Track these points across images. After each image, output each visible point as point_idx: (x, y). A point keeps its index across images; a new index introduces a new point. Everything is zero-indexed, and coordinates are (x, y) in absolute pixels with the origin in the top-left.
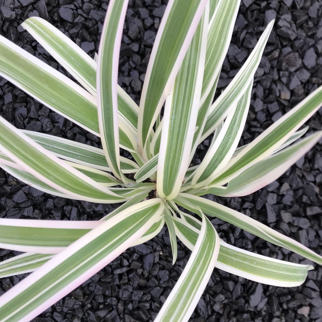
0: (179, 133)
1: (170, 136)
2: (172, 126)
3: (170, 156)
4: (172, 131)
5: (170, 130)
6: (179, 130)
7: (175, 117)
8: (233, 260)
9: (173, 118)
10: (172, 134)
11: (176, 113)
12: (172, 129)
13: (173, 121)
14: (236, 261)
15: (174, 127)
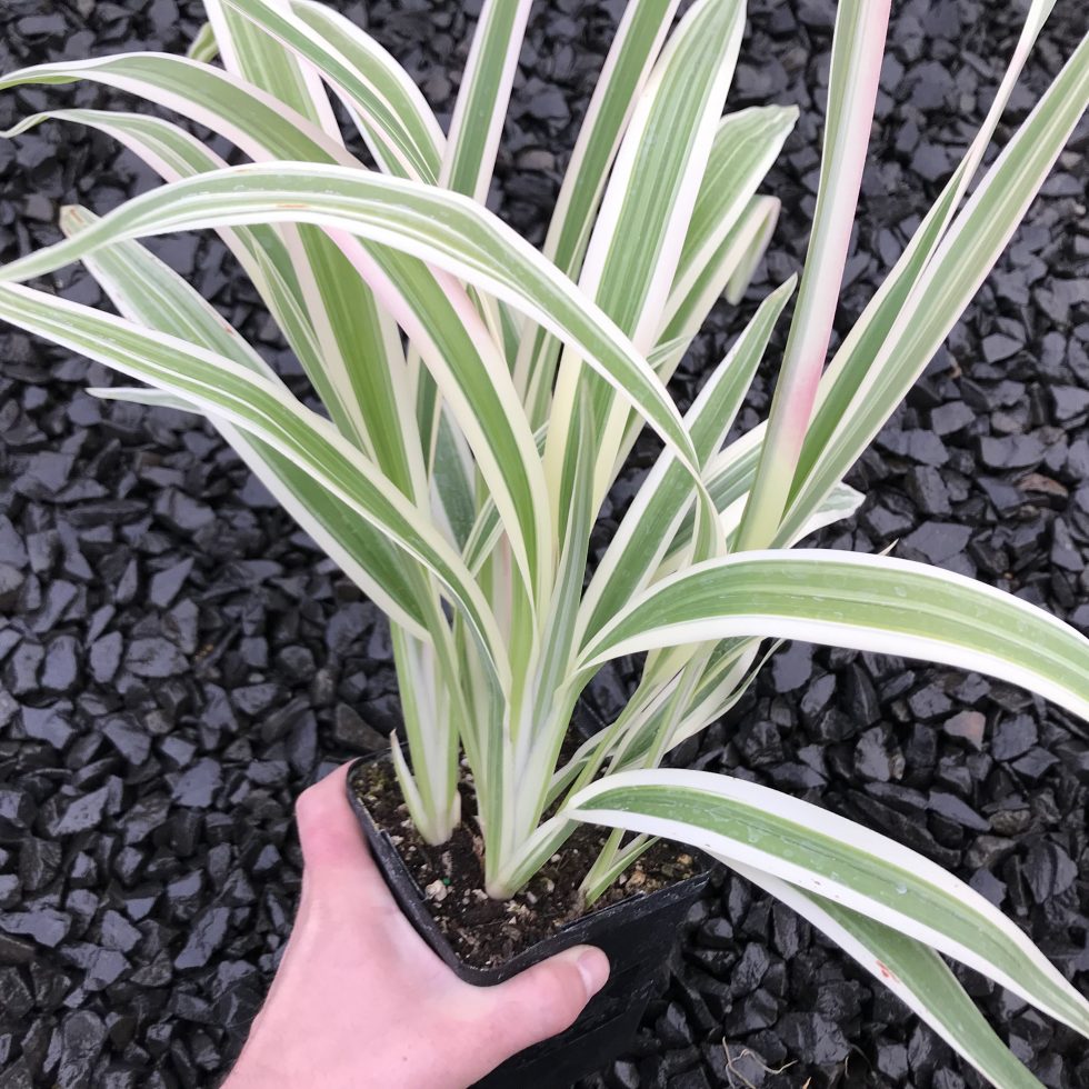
0: (657, 187)
1: (632, 189)
2: (644, 161)
3: (620, 259)
4: (640, 175)
5: (637, 172)
6: (660, 179)
7: (654, 138)
8: (811, 597)
9: (650, 141)
10: (638, 183)
11: (657, 131)
12: (641, 169)
13: (647, 150)
14: (826, 599)
15: (647, 164)
